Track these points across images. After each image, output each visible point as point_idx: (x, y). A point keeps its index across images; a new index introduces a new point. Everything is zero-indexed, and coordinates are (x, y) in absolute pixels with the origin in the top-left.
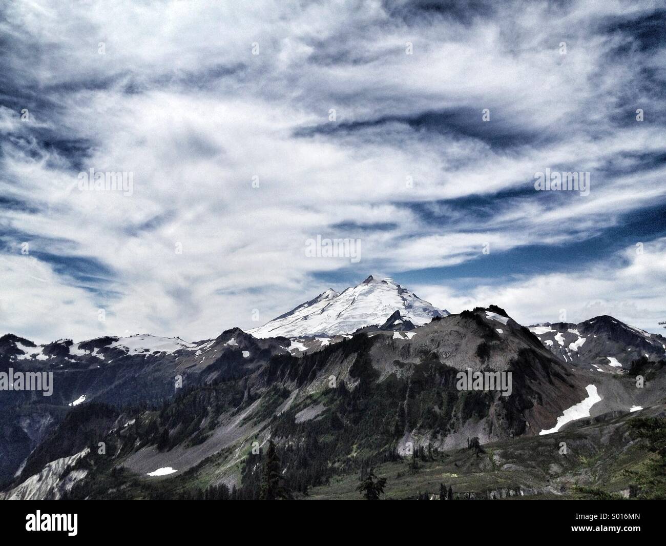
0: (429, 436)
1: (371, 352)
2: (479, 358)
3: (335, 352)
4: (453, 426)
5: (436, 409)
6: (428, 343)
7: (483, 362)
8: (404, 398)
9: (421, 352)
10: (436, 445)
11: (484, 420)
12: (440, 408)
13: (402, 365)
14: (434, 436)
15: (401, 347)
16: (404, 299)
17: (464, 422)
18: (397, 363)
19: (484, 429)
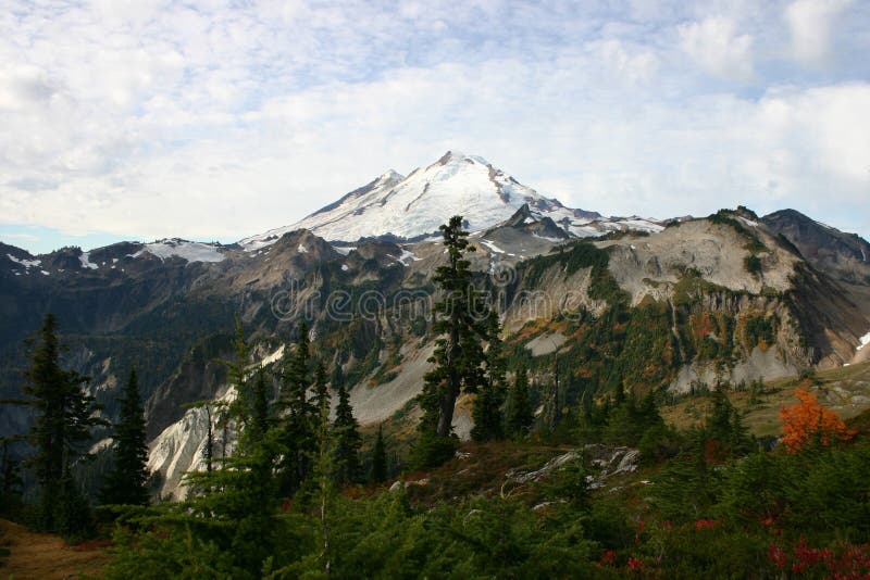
0: (713, 367)
1: (609, 268)
2: (750, 274)
3: (549, 266)
4: (738, 354)
5: (712, 335)
6: (679, 256)
7: (757, 279)
8: (671, 324)
9: (675, 267)
10: (726, 377)
11: (774, 348)
12: (717, 335)
13: (655, 285)
14: (719, 368)
15: (647, 262)
16: (498, 185)
17: (750, 351)
18: (647, 281)
19: (777, 358)
